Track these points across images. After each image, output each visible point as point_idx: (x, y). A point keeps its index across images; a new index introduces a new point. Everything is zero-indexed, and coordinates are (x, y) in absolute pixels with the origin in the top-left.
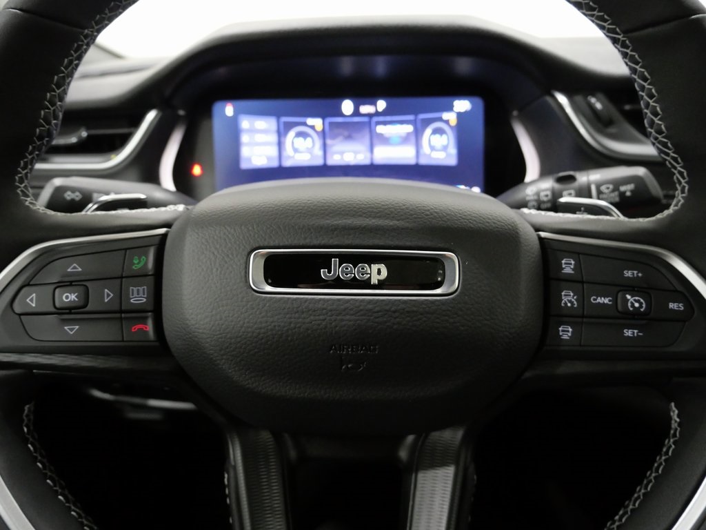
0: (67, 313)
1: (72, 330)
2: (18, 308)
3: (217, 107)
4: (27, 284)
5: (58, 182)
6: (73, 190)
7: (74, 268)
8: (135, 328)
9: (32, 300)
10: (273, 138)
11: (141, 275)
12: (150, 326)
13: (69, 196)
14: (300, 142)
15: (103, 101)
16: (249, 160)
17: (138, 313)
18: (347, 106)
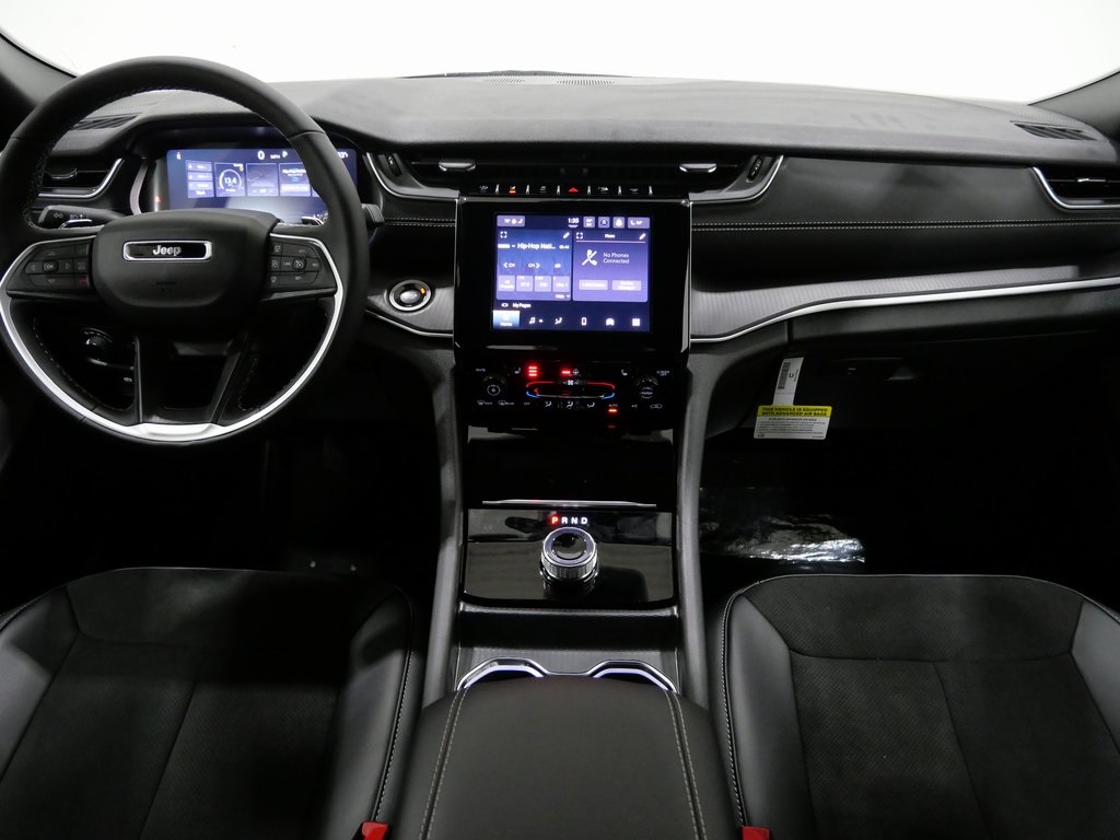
0: (49, 273)
1: (51, 281)
2: (27, 271)
3: (170, 154)
4: (30, 261)
5: (50, 207)
6: (58, 212)
7: (52, 254)
8: (81, 281)
9: (33, 268)
10: (209, 177)
11: (84, 257)
12: (87, 280)
13: (56, 215)
14: (229, 181)
15: (86, 151)
16: (194, 192)
17: (82, 274)
18: (261, 155)
